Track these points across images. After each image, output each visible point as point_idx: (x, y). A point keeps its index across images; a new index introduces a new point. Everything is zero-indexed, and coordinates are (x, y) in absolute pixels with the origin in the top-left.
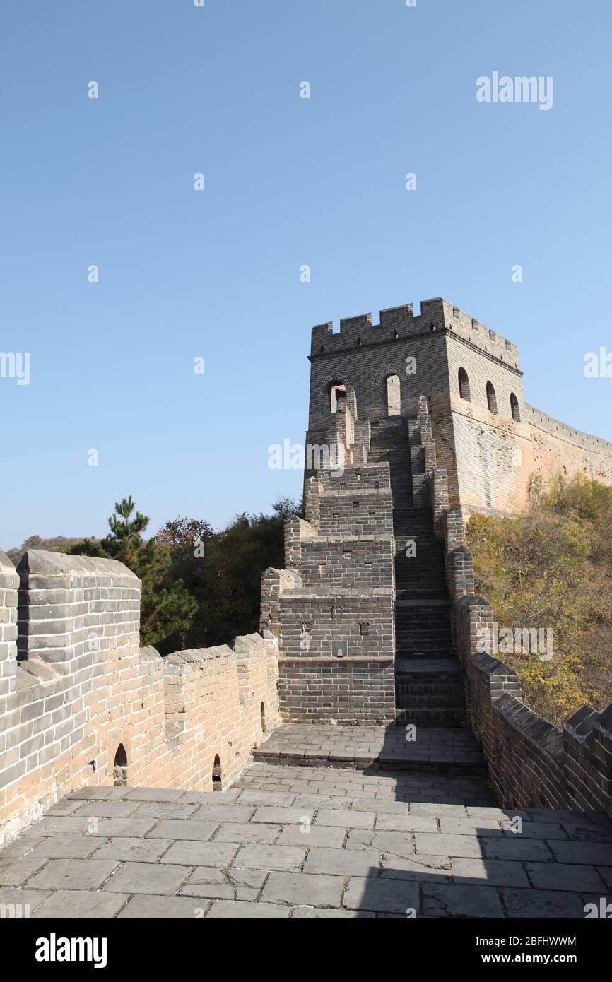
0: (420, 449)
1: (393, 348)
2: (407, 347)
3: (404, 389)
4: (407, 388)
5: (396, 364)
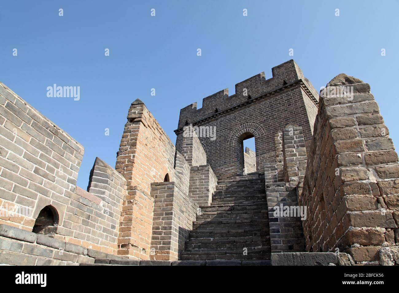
1: (247, 110)
2: (261, 106)
3: (259, 145)
4: (262, 144)
5: (251, 123)
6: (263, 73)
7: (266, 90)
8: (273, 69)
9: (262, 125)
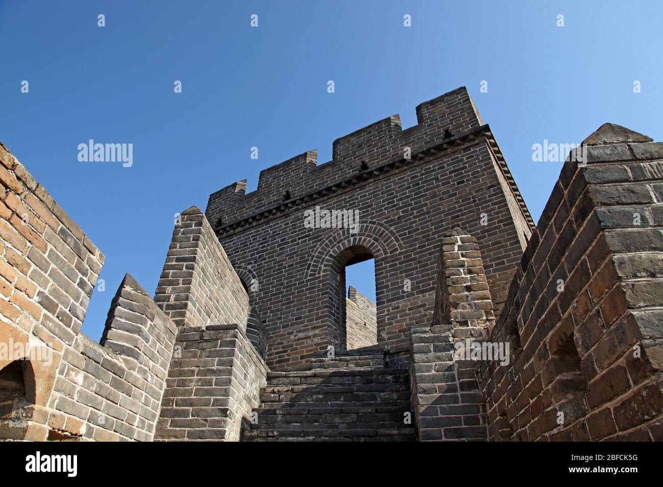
1: (358, 194)
2: (391, 186)
3: (386, 277)
4: (393, 275)
5: (365, 225)
6: (397, 116)
8: (419, 109)
9: (392, 228)
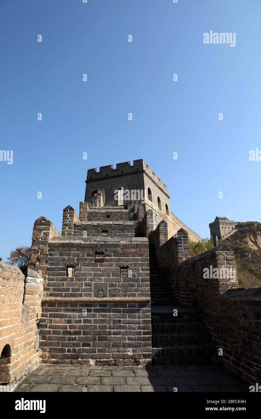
0: (134, 214)
1: (121, 178)
2: (127, 178)
5: (122, 185)
6: (130, 161)
7: (130, 171)
8: (134, 161)
